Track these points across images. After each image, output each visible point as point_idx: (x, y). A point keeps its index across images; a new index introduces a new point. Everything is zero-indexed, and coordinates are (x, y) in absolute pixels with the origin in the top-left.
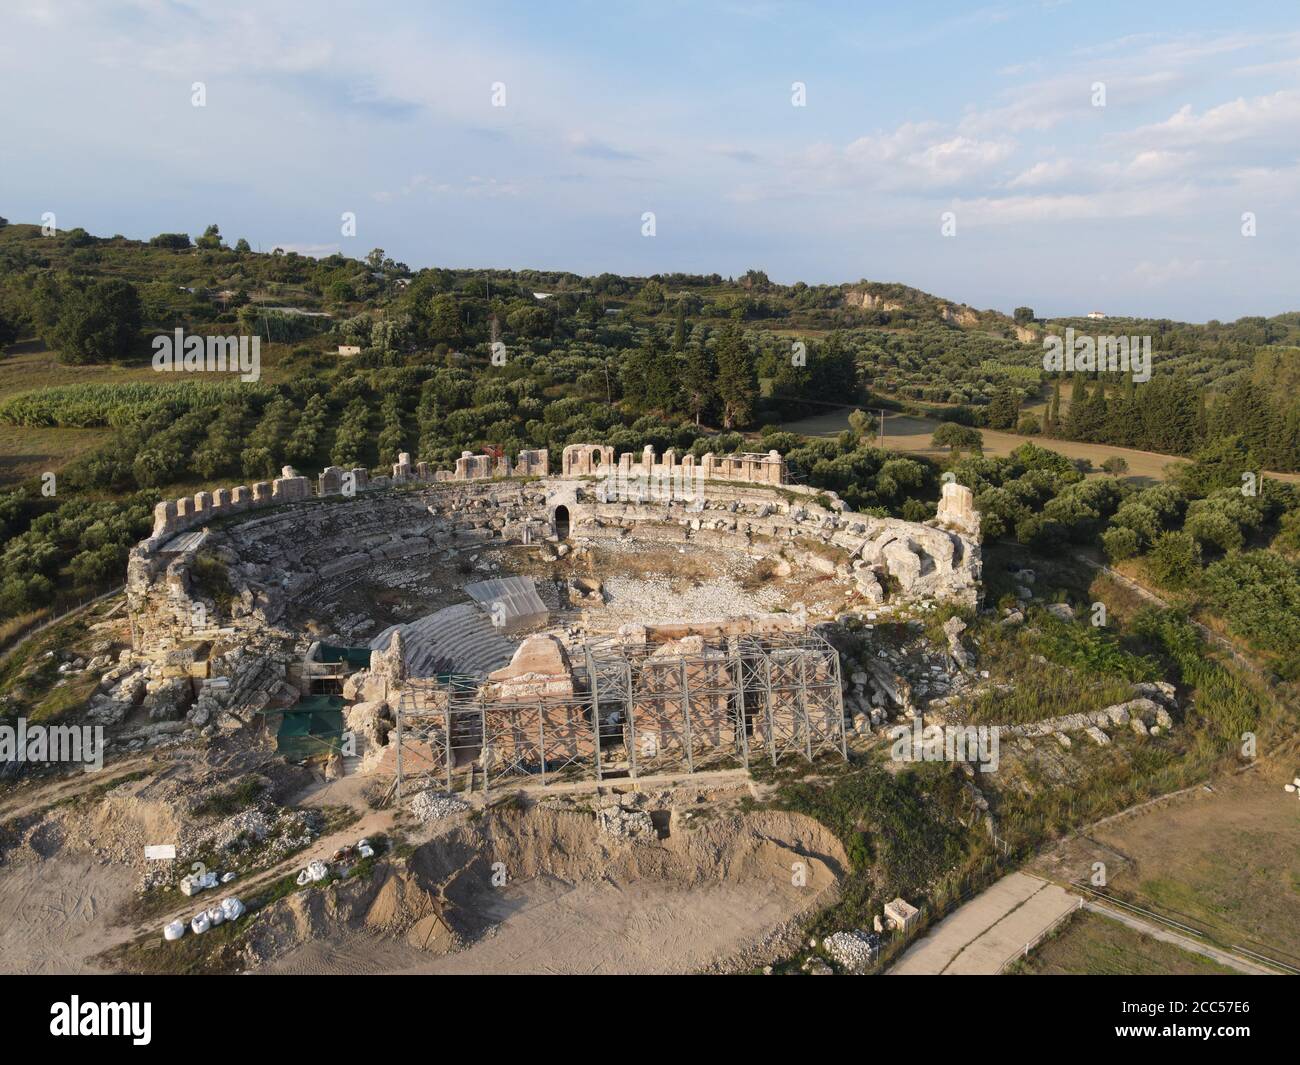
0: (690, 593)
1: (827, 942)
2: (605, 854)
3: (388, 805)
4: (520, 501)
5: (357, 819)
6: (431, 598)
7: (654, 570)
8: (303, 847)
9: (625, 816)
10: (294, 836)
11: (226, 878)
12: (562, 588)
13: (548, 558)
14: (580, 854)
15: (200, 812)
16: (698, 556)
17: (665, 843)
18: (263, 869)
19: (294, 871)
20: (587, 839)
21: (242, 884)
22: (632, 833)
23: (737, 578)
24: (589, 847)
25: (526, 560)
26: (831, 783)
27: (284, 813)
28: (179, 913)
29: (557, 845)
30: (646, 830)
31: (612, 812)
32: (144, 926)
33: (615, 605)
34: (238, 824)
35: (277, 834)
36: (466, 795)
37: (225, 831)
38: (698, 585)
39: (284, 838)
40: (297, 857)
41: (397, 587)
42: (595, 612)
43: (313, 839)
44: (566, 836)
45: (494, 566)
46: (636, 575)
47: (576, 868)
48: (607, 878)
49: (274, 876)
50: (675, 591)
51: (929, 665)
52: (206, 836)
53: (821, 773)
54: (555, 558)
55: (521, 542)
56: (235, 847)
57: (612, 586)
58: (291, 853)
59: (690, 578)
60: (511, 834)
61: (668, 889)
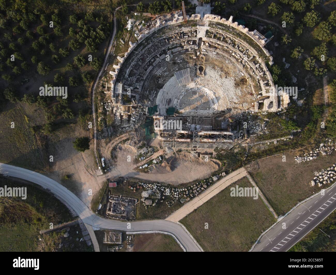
0: (224, 79)
1: (213, 177)
2: (191, 158)
3: (163, 148)
4: (190, 35)
5: (159, 150)
6: (167, 76)
7: (218, 66)
8: (153, 154)
9: (194, 154)
10: (151, 153)
11: (144, 158)
12: (196, 68)
13: (195, 58)
14: (187, 157)
15: (138, 149)
16: (230, 66)
17: (199, 158)
18: (148, 157)
19: (152, 159)
20: (189, 156)
21: (146, 159)
22: (195, 156)
23: (235, 80)
24: (189, 157)
25: (189, 58)
26: (225, 154)
27: (149, 148)
28: (140, 163)
29: (185, 156)
30: (197, 155)
31: (193, 153)
32: (137, 165)
33: (207, 76)
34: (144, 151)
35: (149, 152)
36: (173, 148)
37: (142, 151)
38: (226, 77)
39: (150, 153)
40: (152, 156)
41: (159, 75)
42: (202, 78)
43: (154, 153)
44: (186, 155)
45: (181, 61)
46: (214, 68)
47: (187, 159)
48: (190, 161)
49: (150, 159)
50: (221, 76)
51: (256, 126)
52: (140, 152)
53: (224, 151)
54: (196, 57)
55: (188, 51)
56: (144, 154)
57: (207, 71)
58: (151, 155)
59: (226, 73)
60: (179, 155)
61: (197, 164)
